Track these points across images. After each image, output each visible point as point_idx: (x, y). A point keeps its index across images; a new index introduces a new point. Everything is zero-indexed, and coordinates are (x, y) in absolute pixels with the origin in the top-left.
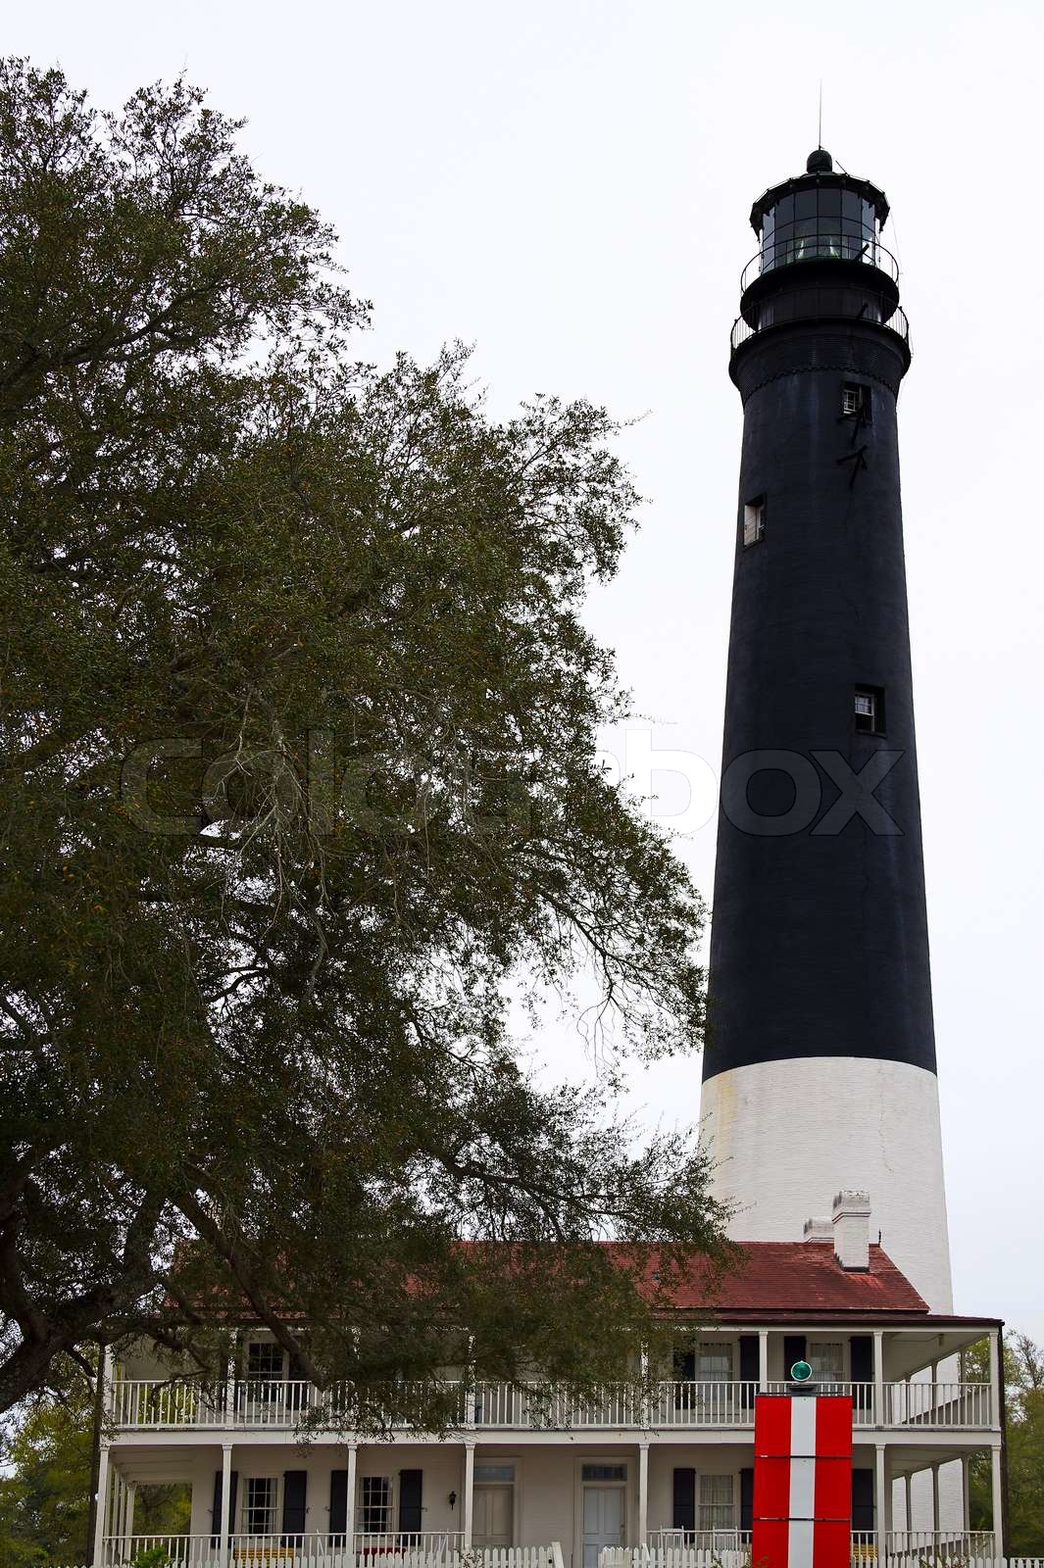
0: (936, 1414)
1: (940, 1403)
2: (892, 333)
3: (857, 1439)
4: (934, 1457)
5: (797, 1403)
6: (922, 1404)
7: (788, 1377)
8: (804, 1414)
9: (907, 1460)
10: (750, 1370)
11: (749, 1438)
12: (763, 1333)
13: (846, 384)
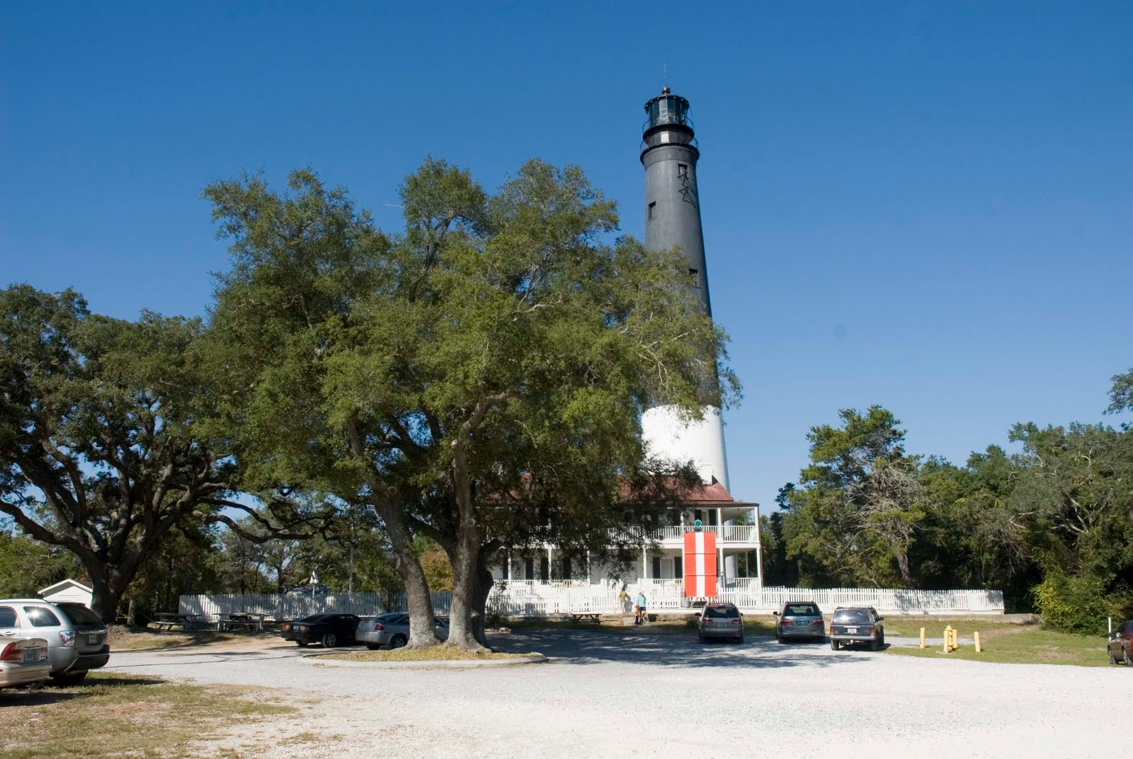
5: (697, 535)
8: (699, 539)
13: (680, 165)
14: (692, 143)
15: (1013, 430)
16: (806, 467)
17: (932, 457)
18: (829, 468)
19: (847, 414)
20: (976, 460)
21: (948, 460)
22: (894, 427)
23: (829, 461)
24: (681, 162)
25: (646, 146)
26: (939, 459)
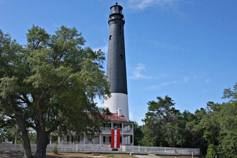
0: (128, 131)
1: (128, 130)
2: (123, 20)
3: (120, 134)
4: (127, 136)
5: (115, 130)
6: (126, 130)
7: (114, 127)
8: (116, 131)
9: (125, 136)
10: (111, 127)
11: (111, 133)
12: (112, 123)
13: (119, 25)
14: (123, 19)
15: (208, 103)
16: (147, 112)
17: (185, 110)
18: (153, 113)
19: (159, 98)
20: (197, 111)
21: (190, 112)
22: (172, 102)
23: (153, 111)
24: (119, 24)
25: (110, 19)
26: (187, 111)
